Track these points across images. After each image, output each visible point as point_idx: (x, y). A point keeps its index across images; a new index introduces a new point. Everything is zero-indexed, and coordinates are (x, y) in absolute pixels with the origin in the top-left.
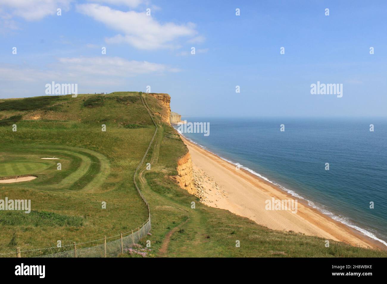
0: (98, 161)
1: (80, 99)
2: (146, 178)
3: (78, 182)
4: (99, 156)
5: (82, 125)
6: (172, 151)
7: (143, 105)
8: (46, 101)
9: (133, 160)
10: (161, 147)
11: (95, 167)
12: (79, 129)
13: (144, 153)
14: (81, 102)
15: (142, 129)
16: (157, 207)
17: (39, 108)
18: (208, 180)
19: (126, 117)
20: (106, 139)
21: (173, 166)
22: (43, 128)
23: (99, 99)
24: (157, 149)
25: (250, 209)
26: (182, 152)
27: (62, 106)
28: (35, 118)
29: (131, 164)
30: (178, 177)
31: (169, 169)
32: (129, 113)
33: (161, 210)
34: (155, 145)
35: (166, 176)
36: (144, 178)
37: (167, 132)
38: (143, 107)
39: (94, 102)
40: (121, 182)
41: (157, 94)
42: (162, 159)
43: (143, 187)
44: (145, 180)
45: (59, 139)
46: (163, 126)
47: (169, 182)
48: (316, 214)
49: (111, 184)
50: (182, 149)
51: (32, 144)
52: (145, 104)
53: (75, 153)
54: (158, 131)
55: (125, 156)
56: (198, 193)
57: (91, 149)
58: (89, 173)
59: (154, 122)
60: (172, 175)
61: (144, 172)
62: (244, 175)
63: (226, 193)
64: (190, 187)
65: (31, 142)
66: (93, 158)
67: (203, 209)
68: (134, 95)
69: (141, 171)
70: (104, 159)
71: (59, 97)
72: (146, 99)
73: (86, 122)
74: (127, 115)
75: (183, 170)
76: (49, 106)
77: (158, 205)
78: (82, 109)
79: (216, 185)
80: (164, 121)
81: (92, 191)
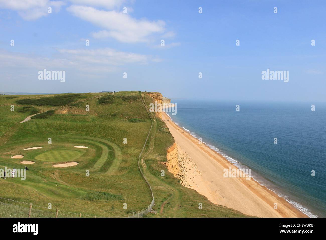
0: (113, 150)
1: (96, 97)
2: (146, 163)
3: (103, 166)
4: (114, 146)
5: (98, 119)
6: (163, 142)
7: (142, 103)
8: (71, 98)
9: (136, 149)
10: (156, 138)
11: (112, 154)
12: (96, 123)
13: (144, 143)
14: (97, 100)
15: (142, 123)
16: (155, 187)
17: (66, 104)
18: (189, 161)
19: (129, 113)
20: (116, 132)
21: (164, 154)
22: (71, 121)
23: (110, 98)
24: (153, 140)
25: (217, 185)
26: (170, 143)
27: (83, 103)
28: (64, 112)
29: (135, 152)
30: (167, 163)
31: (161, 157)
32: (132, 110)
33: (158, 189)
34: (151, 137)
35: (159, 162)
36: (145, 163)
37: (160, 126)
38: (142, 104)
39: (106, 100)
40: (131, 167)
41: (152, 93)
42: (156, 148)
43: (145, 171)
44: (145, 165)
45: (84, 131)
46: (157, 120)
47: (161, 167)
48: (264, 190)
49: (124, 168)
50: (171, 141)
51: (66, 135)
52: (144, 102)
53: (96, 143)
54: (153, 125)
55: (131, 145)
56: (181, 172)
57: (107, 140)
58: (108, 159)
59: (150, 117)
60: (163, 162)
61: (144, 158)
62: (216, 157)
63: (201, 172)
64: (176, 167)
65: (65, 133)
66: (109, 147)
67: (181, 189)
68: (135, 95)
69: (142, 157)
70: (116, 147)
71: (80, 96)
72: (144, 98)
73: (101, 117)
74: (131, 111)
75: (171, 156)
76: (73, 103)
77: (155, 185)
78: (98, 105)
79: (195, 165)
80: (158, 116)
81: (113, 173)
